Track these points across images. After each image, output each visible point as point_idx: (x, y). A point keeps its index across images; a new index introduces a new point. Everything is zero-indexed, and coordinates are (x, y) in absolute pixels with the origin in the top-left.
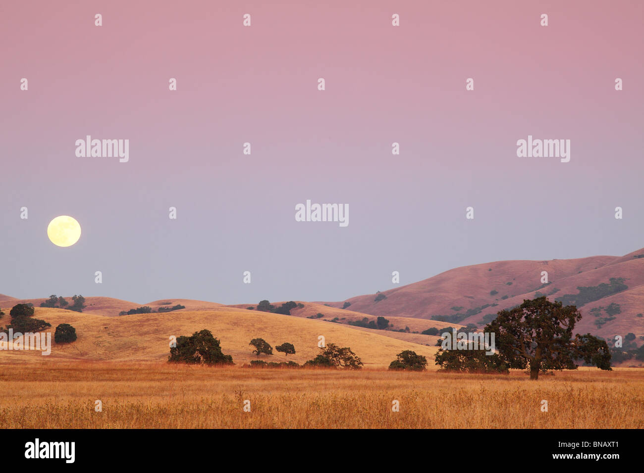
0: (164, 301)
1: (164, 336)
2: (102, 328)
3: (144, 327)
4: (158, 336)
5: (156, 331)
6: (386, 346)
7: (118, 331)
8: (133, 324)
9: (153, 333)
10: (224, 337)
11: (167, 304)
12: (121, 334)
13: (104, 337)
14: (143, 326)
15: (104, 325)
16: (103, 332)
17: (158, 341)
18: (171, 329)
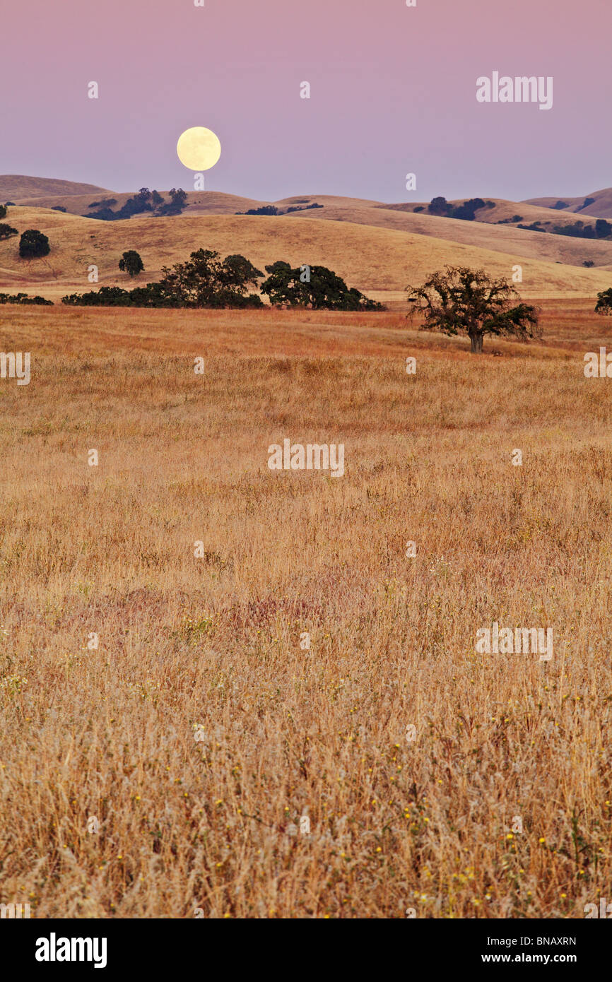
0: (300, 197)
1: (170, 250)
2: (87, 237)
3: (145, 236)
4: (161, 249)
5: (160, 243)
6: (486, 264)
7: (109, 242)
8: (130, 232)
9: (156, 245)
10: (253, 252)
11: (303, 202)
12: (111, 246)
13: (87, 250)
14: (143, 235)
15: (92, 232)
16: (87, 242)
17: (161, 256)
18: (181, 240)
